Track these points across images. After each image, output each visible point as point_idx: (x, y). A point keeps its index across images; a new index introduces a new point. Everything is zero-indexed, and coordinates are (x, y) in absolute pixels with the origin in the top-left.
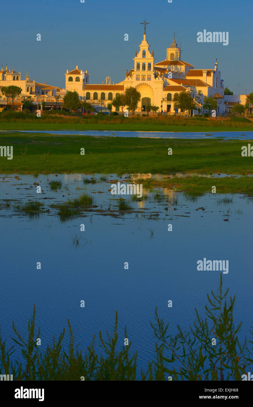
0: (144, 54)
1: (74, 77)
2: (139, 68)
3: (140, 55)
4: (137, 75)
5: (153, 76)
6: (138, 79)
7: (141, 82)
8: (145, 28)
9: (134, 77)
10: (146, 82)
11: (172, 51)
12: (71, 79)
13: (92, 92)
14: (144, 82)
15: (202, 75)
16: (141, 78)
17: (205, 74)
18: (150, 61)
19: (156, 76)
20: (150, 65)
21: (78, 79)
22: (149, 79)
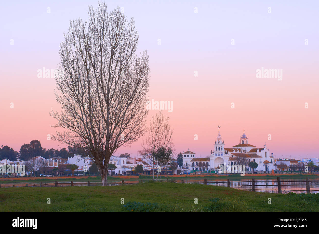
0: (219, 142)
1: (187, 155)
2: (217, 149)
3: (217, 143)
4: (216, 153)
5: (224, 153)
6: (216, 155)
7: (218, 156)
8: (219, 129)
9: (215, 153)
10: (220, 156)
11: (243, 139)
12: (185, 156)
13: (195, 162)
14: (219, 156)
15: (256, 151)
16: (218, 155)
17: (258, 151)
18: (221, 146)
19: (226, 153)
20: (222, 147)
21: (188, 156)
22: (222, 155)
